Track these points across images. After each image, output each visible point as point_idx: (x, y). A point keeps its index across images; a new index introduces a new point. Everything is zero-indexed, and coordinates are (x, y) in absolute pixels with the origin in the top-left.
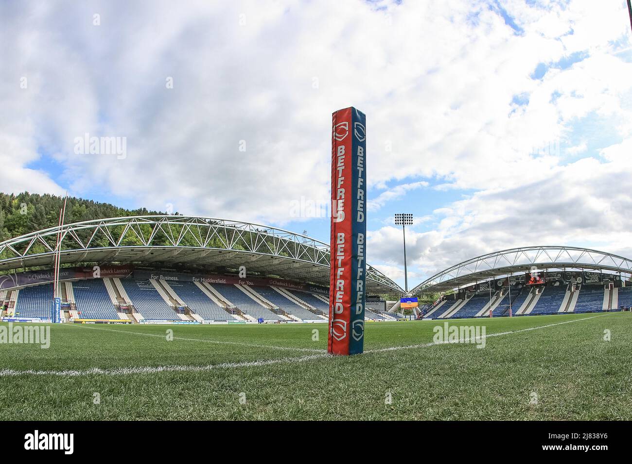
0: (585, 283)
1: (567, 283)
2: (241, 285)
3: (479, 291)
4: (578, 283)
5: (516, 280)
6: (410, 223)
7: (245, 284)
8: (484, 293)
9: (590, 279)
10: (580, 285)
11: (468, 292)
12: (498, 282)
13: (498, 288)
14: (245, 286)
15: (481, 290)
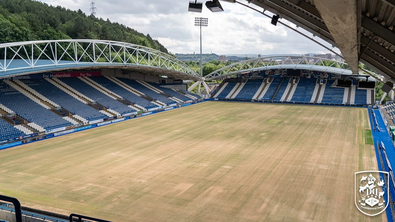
0: (330, 78)
1: (317, 77)
2: (83, 77)
3: (251, 77)
4: (325, 78)
5: (280, 72)
6: (205, 25)
7: (86, 75)
8: (254, 78)
9: (335, 76)
10: (327, 80)
11: (244, 77)
12: (266, 72)
13: (266, 76)
14: (86, 78)
15: (253, 76)
